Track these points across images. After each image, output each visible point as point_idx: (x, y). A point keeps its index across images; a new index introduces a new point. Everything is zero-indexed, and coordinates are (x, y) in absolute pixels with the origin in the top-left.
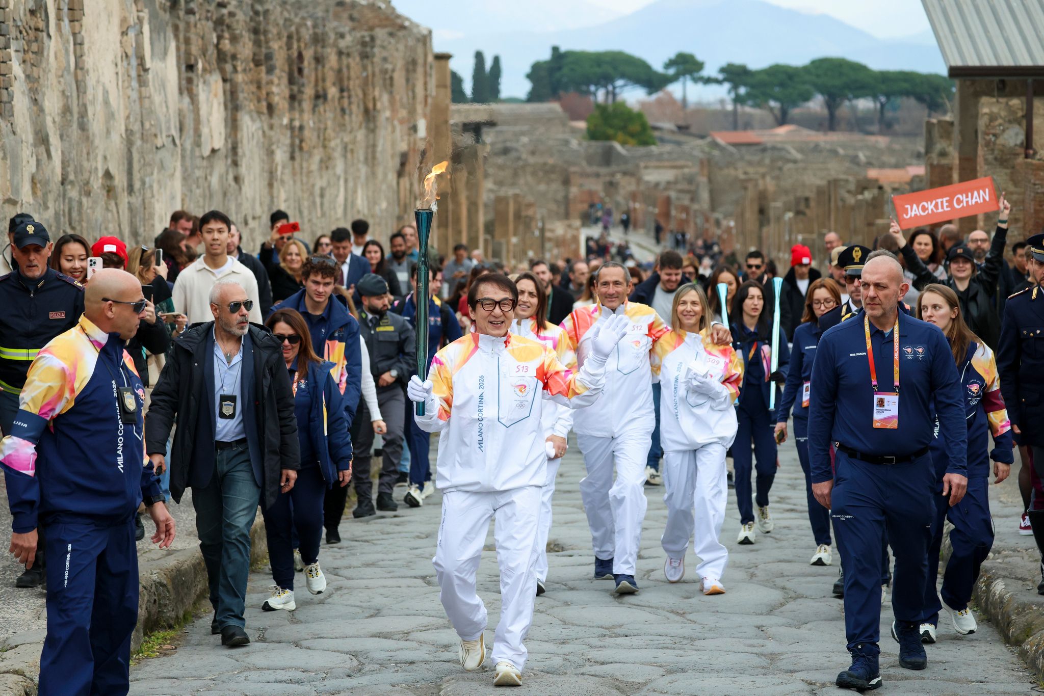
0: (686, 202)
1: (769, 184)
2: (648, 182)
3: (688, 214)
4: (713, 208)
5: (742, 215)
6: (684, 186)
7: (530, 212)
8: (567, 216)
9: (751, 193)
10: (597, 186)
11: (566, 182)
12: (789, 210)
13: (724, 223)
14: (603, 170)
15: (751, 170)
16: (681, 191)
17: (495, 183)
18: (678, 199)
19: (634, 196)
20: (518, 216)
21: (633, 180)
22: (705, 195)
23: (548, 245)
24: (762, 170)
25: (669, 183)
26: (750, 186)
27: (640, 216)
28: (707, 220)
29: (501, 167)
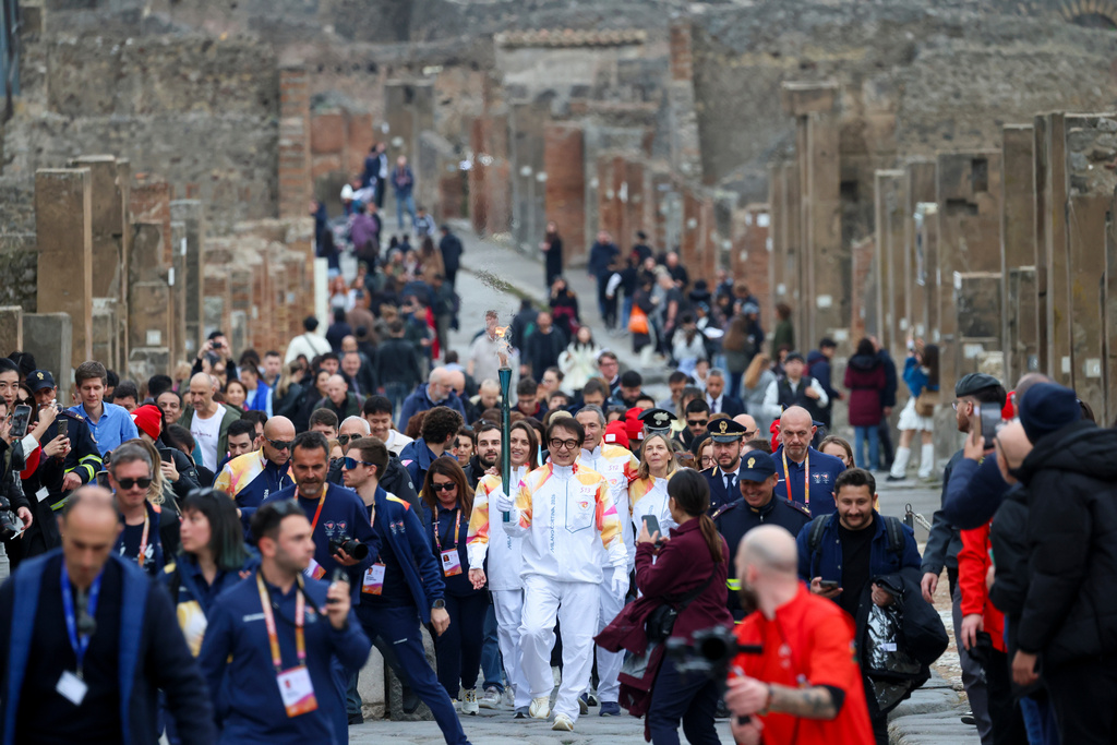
0: (632, 153)
1: (873, 107)
2: (521, 91)
3: (635, 188)
4: (710, 176)
5: (793, 199)
6: (626, 102)
7: (151, 216)
8: (274, 202)
9: (818, 135)
10: (367, 101)
11: (271, 100)
12: (929, 199)
13: (742, 217)
14: (386, 52)
15: (820, 56)
16: (619, 117)
17: (53, 103)
18: (607, 141)
19: (476, 133)
20: (108, 231)
21: (476, 81)
22: (686, 133)
23: (209, 304)
24: (855, 56)
25: (578, 91)
26: (813, 111)
27: (496, 194)
28: (691, 209)
29: (73, 56)
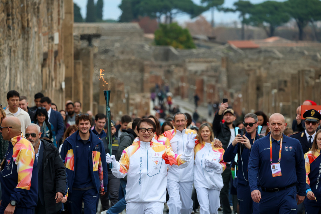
0: (213, 82)
1: (263, 72)
2: (190, 71)
3: (214, 90)
4: (229, 86)
5: (247, 90)
6: (212, 73)
7: (121, 88)
8: (142, 90)
9: (252, 78)
10: (160, 73)
11: (142, 70)
12: (275, 88)
13: (236, 95)
14: (164, 63)
15: (252, 64)
18: (208, 81)
19: (182, 79)
21: (182, 70)
22: (224, 79)
23: (131, 108)
24: (259, 64)
25: (203, 71)
26: (251, 73)
27: (186, 91)
28: (225, 93)
29: (103, 61)
